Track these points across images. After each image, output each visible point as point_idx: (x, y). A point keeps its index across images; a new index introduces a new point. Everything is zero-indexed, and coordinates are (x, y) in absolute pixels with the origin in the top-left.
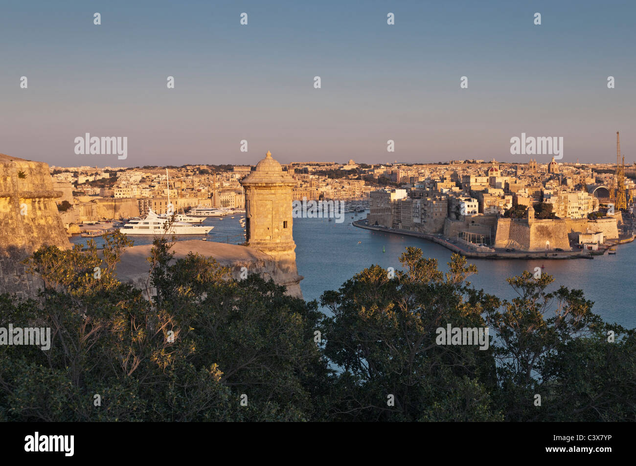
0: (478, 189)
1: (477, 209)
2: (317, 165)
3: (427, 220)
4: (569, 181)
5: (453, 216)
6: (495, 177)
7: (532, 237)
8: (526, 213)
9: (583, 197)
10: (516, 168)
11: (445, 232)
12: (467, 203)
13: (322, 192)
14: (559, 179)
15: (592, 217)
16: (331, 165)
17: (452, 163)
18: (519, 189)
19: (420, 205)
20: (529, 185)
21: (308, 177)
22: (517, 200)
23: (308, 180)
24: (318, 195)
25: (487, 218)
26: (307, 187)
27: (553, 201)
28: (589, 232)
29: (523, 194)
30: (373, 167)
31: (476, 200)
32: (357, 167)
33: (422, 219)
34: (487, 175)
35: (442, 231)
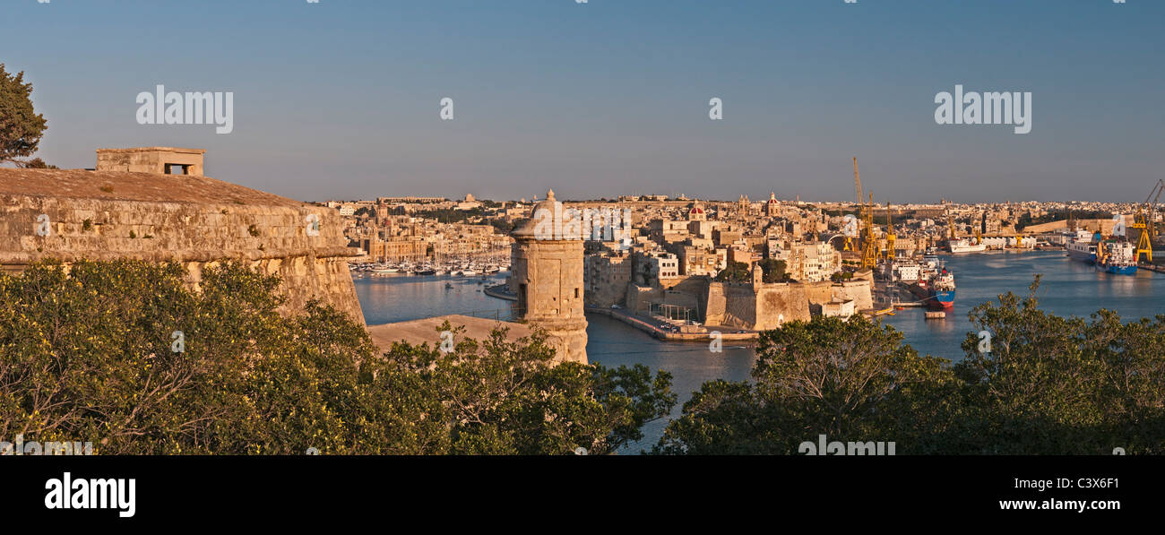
0: (675, 240)
1: (676, 269)
2: (418, 202)
3: (600, 285)
4: (797, 228)
5: (641, 279)
6: (699, 222)
7: (759, 309)
8: (751, 275)
9: (824, 251)
10: (716, 208)
11: (628, 303)
12: (661, 261)
13: (429, 243)
14: (782, 225)
15: (837, 279)
16: (438, 202)
17: (621, 200)
18: (735, 238)
19: (589, 263)
20: (747, 233)
21: (407, 221)
22: (733, 256)
23: (407, 225)
24: (425, 249)
25: (692, 282)
26: (407, 236)
27: (784, 256)
28: (835, 300)
29: (741, 247)
30: (504, 205)
31: (674, 256)
32: (479, 205)
33: (592, 284)
34: (687, 219)
35: (623, 302)
